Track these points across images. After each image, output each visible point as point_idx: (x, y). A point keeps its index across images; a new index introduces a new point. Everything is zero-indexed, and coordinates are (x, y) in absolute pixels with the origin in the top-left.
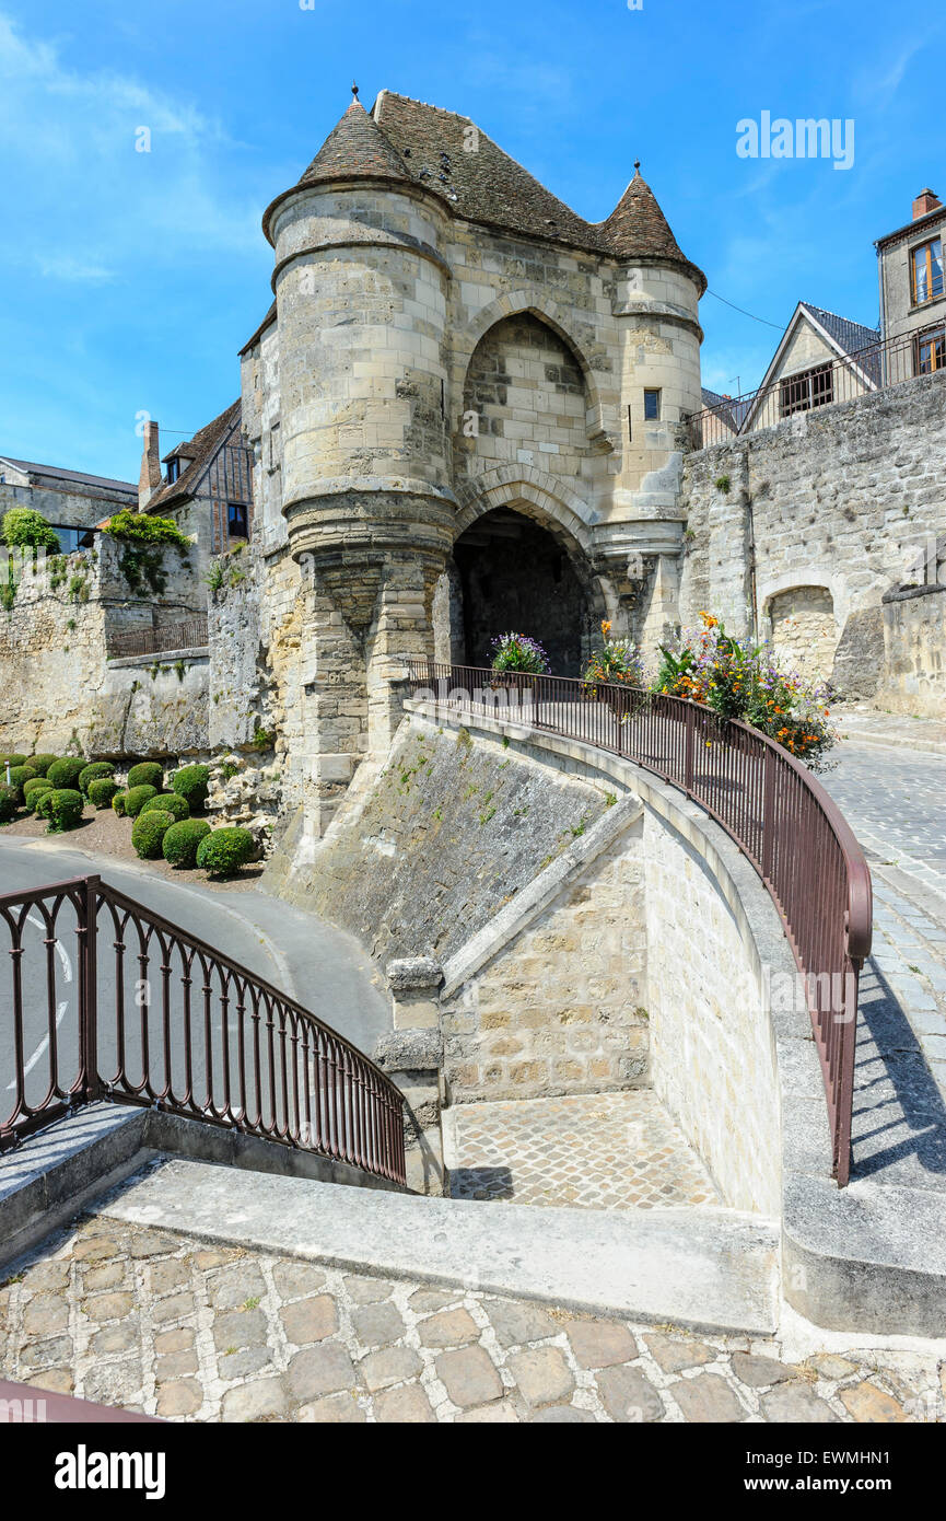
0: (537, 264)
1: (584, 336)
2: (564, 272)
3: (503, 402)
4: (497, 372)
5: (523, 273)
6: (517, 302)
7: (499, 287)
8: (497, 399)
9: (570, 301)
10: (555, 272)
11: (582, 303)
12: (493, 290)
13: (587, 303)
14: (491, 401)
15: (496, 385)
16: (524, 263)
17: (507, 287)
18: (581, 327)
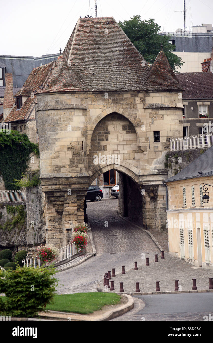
0: (116, 98)
1: (133, 117)
2: (126, 98)
3: (107, 140)
4: (105, 131)
5: (111, 102)
6: (109, 111)
7: (103, 108)
8: (105, 139)
9: (128, 107)
10: (122, 99)
11: (132, 107)
12: (101, 109)
13: (134, 106)
14: (103, 140)
15: (104, 135)
16: (111, 99)
17: (105, 107)
18: (132, 115)
